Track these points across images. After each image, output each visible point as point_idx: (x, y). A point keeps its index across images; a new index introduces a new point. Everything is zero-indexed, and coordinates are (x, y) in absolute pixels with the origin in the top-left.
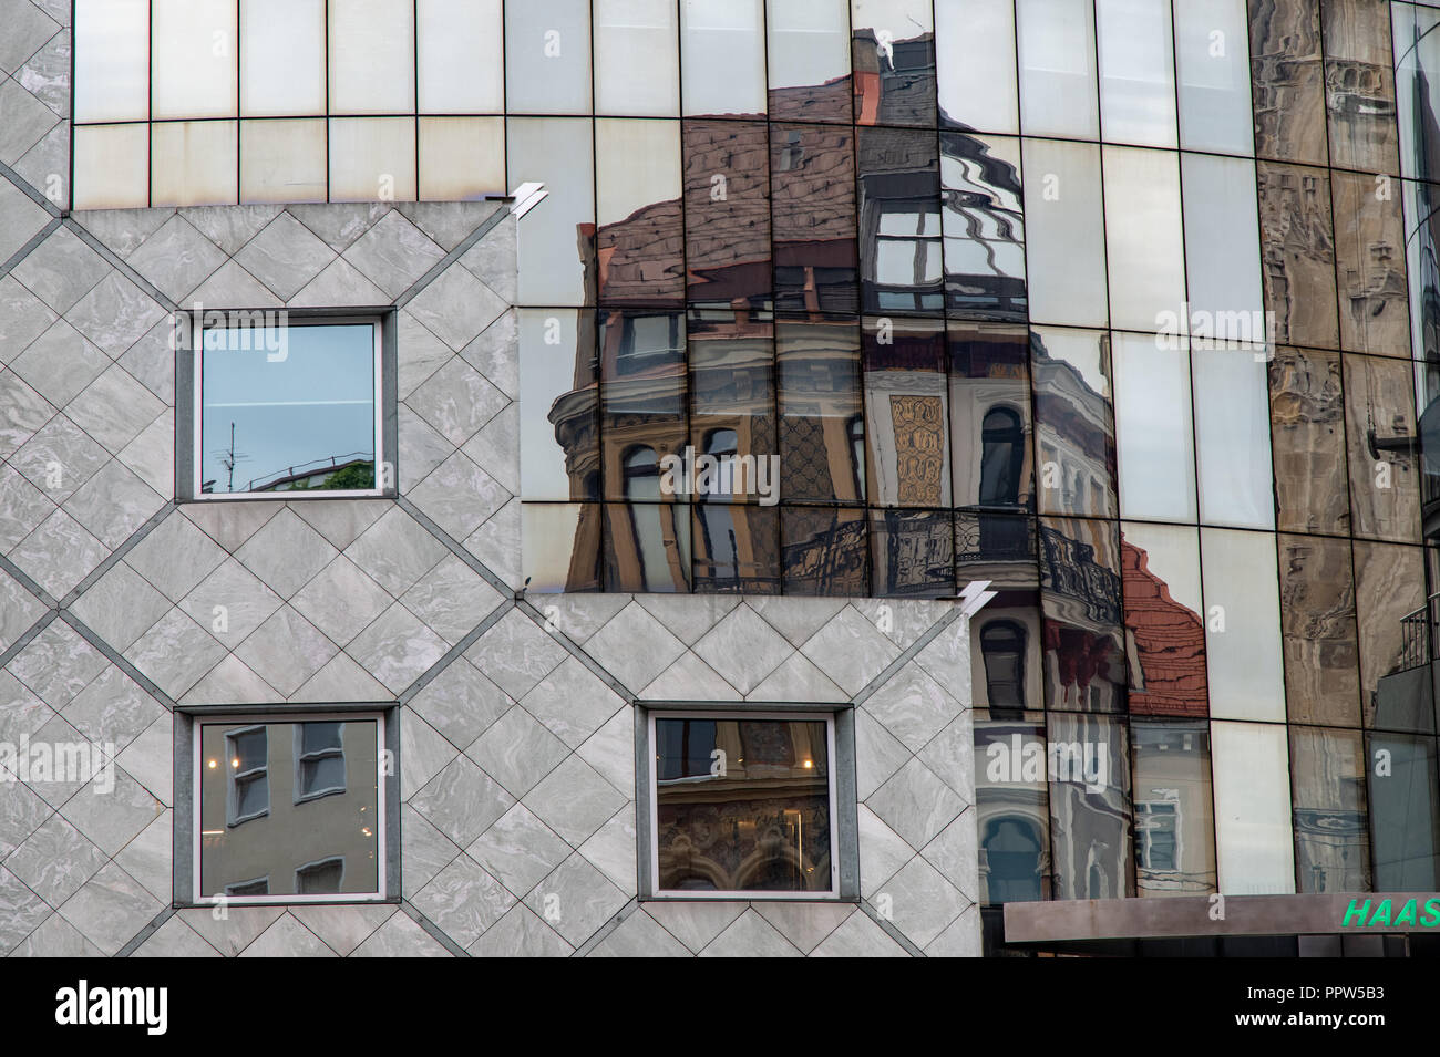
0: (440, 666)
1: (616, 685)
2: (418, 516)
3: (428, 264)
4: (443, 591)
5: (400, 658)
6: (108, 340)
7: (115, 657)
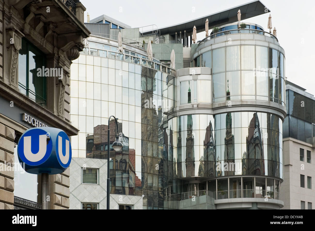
0: (103, 200)
1: (117, 202)
2: (101, 186)
3: (102, 165)
4: (103, 193)
5: (100, 199)
6: (75, 169)
7: (76, 197)
